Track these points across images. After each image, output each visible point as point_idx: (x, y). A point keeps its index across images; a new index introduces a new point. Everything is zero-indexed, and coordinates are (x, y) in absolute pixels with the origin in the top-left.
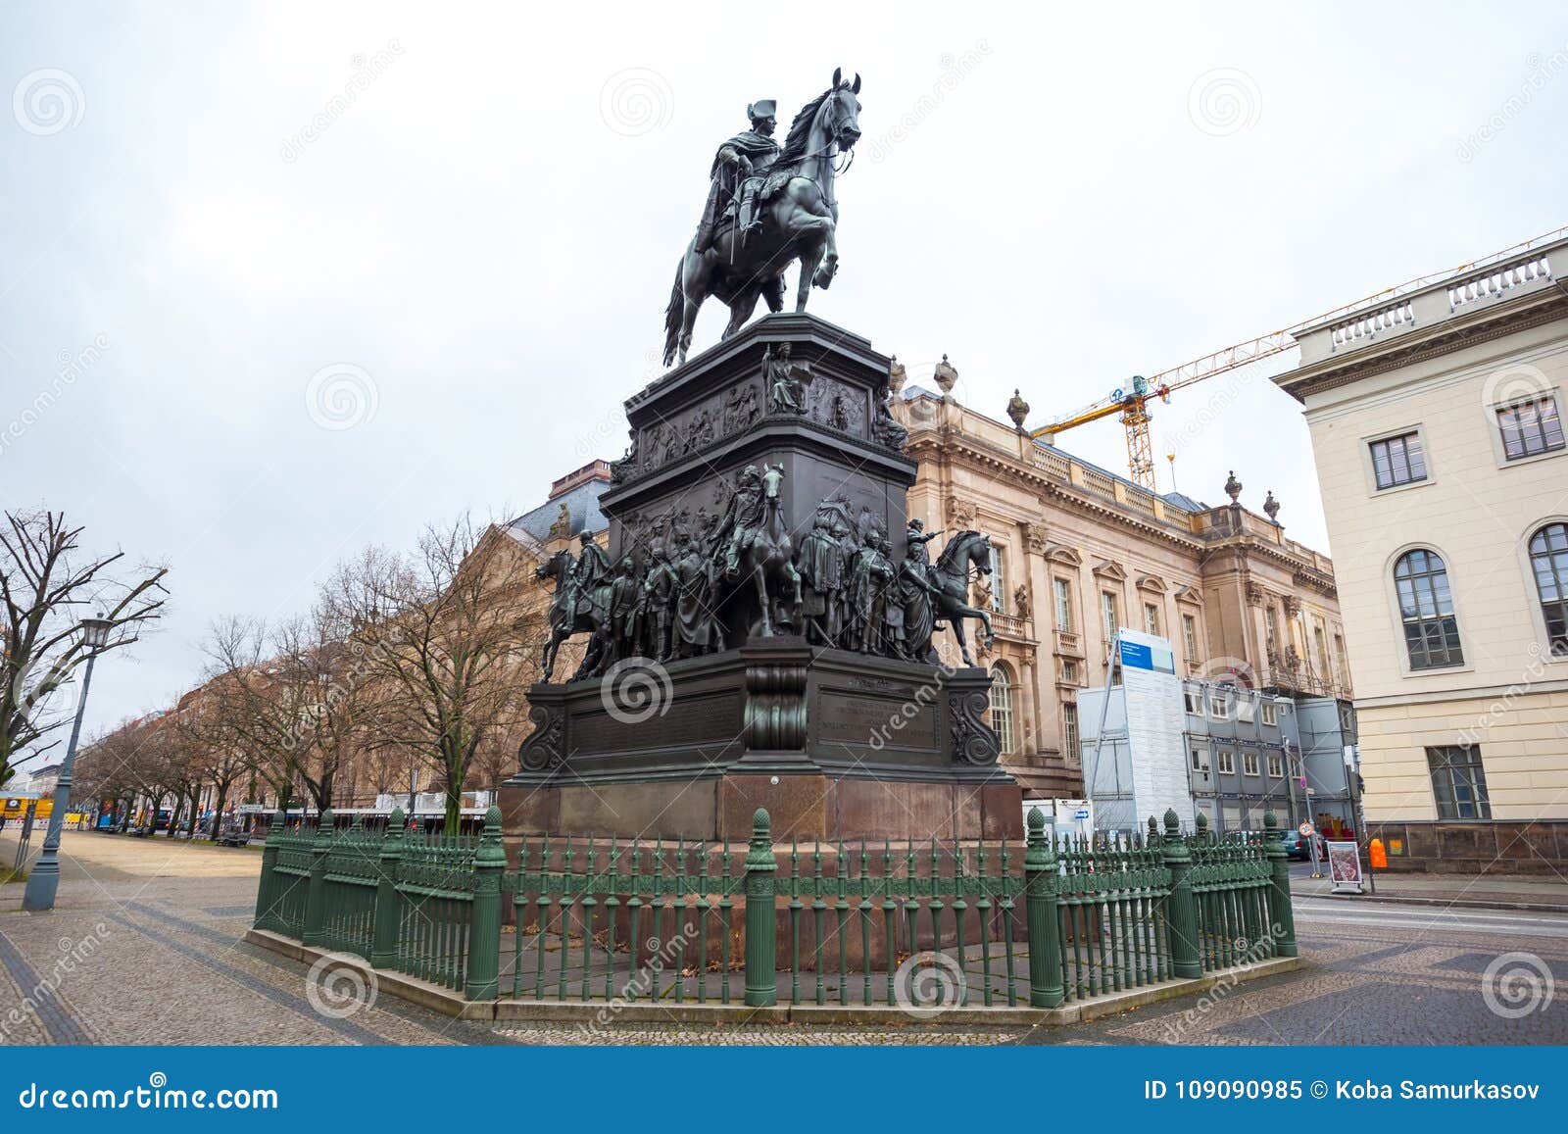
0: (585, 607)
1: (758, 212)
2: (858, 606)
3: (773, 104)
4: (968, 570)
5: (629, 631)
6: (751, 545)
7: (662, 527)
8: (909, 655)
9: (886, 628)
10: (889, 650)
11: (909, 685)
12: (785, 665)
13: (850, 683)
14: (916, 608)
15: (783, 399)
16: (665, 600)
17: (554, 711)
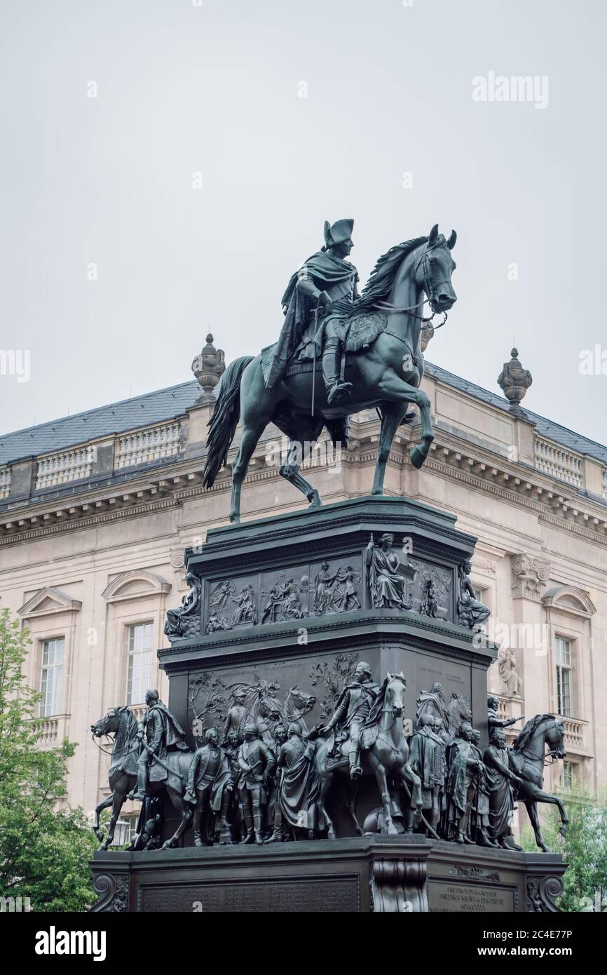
0: (157, 773)
1: (343, 361)
2: (456, 798)
3: (350, 224)
4: (543, 755)
5: (215, 805)
6: (373, 746)
7: (244, 696)
8: (492, 841)
9: (475, 814)
10: (476, 836)
11: (495, 871)
12: (409, 859)
13: (451, 872)
14: (500, 796)
15: (389, 594)
16: (260, 778)
17: (119, 880)
